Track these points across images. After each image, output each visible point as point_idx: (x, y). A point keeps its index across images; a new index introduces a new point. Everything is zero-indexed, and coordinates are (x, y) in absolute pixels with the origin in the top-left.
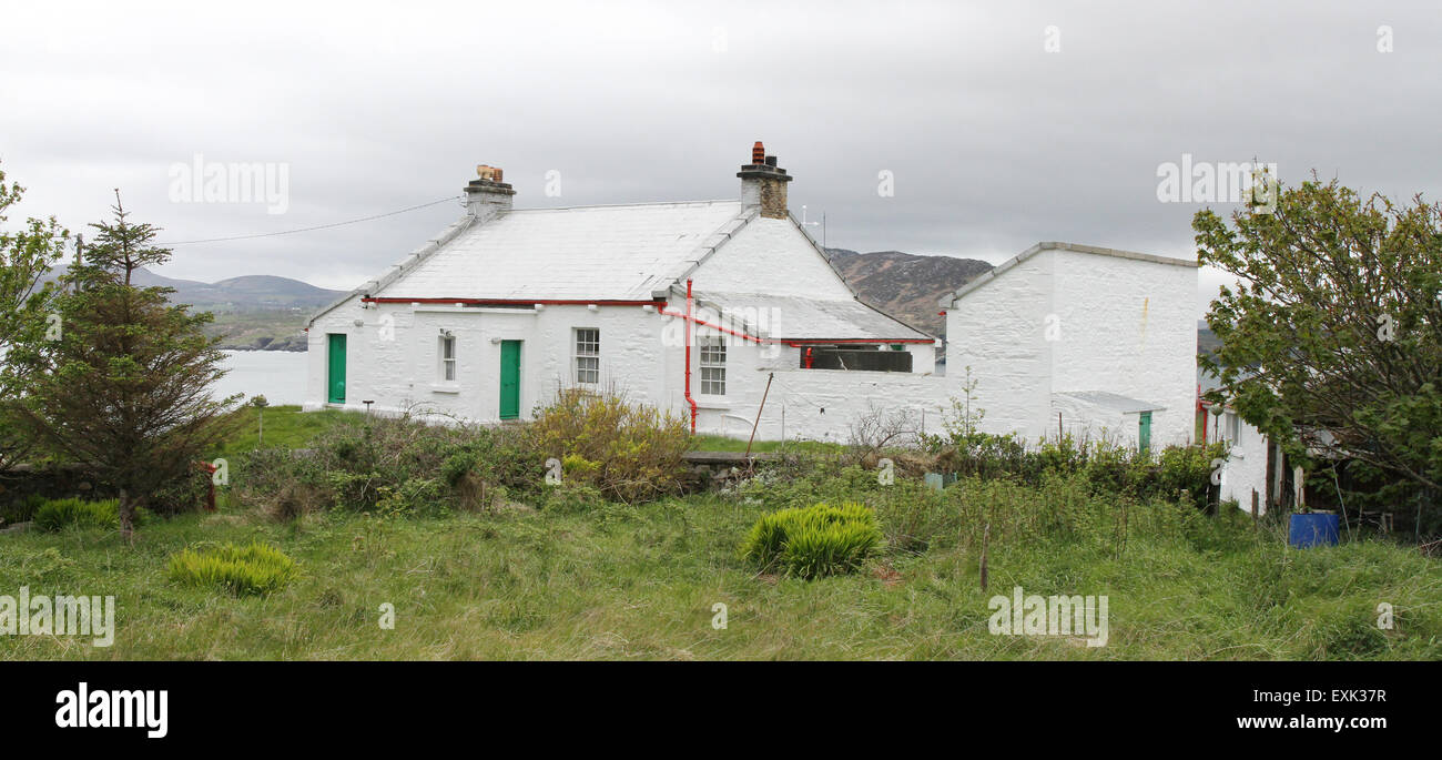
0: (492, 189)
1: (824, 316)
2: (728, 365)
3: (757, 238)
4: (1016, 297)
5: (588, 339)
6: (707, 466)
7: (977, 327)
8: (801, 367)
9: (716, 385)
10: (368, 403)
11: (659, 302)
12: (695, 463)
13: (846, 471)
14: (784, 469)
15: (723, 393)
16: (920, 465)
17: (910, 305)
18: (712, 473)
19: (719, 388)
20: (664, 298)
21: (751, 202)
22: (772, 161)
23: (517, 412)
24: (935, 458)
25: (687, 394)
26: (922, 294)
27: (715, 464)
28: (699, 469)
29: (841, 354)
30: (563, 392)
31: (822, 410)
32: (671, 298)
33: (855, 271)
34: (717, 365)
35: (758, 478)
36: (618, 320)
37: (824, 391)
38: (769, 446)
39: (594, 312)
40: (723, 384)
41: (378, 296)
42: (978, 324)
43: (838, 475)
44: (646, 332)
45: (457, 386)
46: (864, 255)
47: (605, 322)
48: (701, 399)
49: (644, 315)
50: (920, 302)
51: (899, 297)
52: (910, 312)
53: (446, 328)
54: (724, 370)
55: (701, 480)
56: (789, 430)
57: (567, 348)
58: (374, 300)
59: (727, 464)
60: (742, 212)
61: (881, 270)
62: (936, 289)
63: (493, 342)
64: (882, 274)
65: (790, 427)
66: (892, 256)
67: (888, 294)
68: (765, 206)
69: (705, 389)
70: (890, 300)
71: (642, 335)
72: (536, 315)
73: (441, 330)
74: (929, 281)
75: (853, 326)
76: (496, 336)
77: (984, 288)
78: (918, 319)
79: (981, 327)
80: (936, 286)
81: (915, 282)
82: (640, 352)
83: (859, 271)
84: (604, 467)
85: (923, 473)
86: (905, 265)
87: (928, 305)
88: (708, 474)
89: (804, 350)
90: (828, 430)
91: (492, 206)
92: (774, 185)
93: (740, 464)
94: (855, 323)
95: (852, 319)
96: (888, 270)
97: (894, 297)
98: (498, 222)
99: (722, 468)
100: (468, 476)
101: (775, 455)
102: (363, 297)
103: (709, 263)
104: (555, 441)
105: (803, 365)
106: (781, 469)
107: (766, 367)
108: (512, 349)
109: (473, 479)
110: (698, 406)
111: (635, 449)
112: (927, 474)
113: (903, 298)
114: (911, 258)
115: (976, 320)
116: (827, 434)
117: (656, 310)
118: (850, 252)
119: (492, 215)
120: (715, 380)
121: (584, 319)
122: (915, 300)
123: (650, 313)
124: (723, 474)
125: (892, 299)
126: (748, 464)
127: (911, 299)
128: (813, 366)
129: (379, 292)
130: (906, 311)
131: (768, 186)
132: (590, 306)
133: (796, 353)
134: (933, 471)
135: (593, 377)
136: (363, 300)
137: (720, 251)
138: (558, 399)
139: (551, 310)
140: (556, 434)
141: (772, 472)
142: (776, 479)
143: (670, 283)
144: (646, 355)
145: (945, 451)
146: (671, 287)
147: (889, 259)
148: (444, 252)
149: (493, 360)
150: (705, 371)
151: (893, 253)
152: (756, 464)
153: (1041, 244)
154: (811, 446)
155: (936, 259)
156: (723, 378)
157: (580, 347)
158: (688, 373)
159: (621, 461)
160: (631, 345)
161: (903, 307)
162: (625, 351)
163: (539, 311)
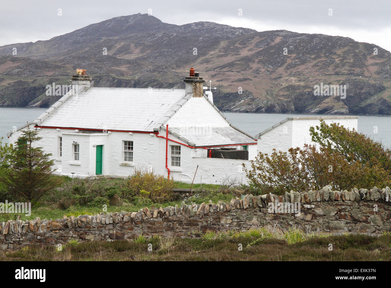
0: (82, 79)
1: (216, 134)
2: (181, 156)
3: (191, 105)
4: (280, 136)
5: (129, 145)
6: (179, 193)
7: (268, 145)
8: (208, 157)
9: (177, 163)
10: (73, 173)
11: (156, 132)
12: (175, 192)
13: (218, 194)
14: (202, 194)
15: (179, 166)
16: (240, 193)
17: (294, 70)
18: (180, 195)
19: (178, 164)
20: (158, 131)
21: (189, 92)
22: (197, 75)
23: (101, 172)
24: (244, 191)
25: (166, 166)
26: (303, 62)
27: (181, 192)
28: (176, 194)
29: (222, 152)
30: (136, 171)
31: (213, 176)
32: (160, 131)
33: (253, 45)
34: (177, 156)
35: (194, 196)
36: (140, 138)
37: (215, 166)
38: (198, 186)
39: (131, 135)
40: (180, 163)
41: (42, 125)
42: (268, 144)
43: (216, 195)
44: (151, 143)
45: (79, 163)
46: (260, 32)
47: (135, 139)
48: (171, 168)
49: (151, 137)
50: (301, 68)
51: (286, 64)
52: (294, 75)
53: (75, 141)
54: (180, 157)
55: (177, 197)
56: (203, 180)
57: (120, 148)
58: (40, 127)
59: (185, 192)
60: (186, 96)
61: (273, 44)
62: (314, 59)
63: (94, 146)
64: (272, 47)
65: (204, 178)
66: (281, 34)
67: (278, 62)
68: (194, 93)
69: (173, 164)
70: (279, 67)
71: (149, 144)
72: (108, 135)
73: (74, 142)
74: (309, 53)
75: (228, 139)
76: (95, 144)
77: (270, 132)
78: (300, 81)
79: (269, 146)
80: (313, 56)
81: (298, 54)
82: (148, 150)
83: (257, 45)
84: (151, 193)
85: (240, 195)
86: (291, 40)
87: (307, 71)
88: (179, 195)
89: (209, 150)
90: (217, 180)
91: (82, 86)
92: (198, 84)
93: (188, 192)
94: (229, 137)
95: (227, 135)
96: (278, 44)
97: (282, 64)
98: (86, 93)
99: (183, 194)
100: (114, 196)
101: (199, 189)
102: (35, 125)
103: (173, 117)
104: (137, 186)
105: (208, 156)
106: (201, 194)
107: (195, 157)
108: (100, 148)
109: (116, 197)
110: (170, 170)
111: (160, 188)
112: (241, 195)
113: (289, 65)
114: (295, 35)
115: (267, 143)
116: (216, 181)
117: (155, 135)
118: (251, 30)
119: (82, 90)
120: (177, 161)
121: (128, 137)
122: (298, 67)
123: (152, 136)
124: (184, 195)
125: (281, 66)
126: (191, 192)
127: (295, 66)
128: (212, 157)
129: (41, 123)
130: (290, 75)
131: (196, 85)
132: (130, 133)
133: (205, 151)
134: (243, 194)
135: (131, 159)
136: (35, 127)
137: (178, 111)
138: (135, 173)
139: (114, 133)
140: (137, 184)
141: (198, 195)
142: (199, 197)
143: (160, 125)
144: (151, 152)
145: (247, 189)
146: (160, 127)
147: (279, 36)
148: (65, 106)
149: (93, 153)
150: (173, 158)
151: (282, 31)
152: (193, 192)
153: (288, 118)
154: (209, 186)
155: (314, 36)
156: (180, 160)
157: (125, 148)
158: (167, 159)
159: (156, 191)
160: (145, 147)
161: (289, 72)
162: (143, 150)
163: (109, 134)
